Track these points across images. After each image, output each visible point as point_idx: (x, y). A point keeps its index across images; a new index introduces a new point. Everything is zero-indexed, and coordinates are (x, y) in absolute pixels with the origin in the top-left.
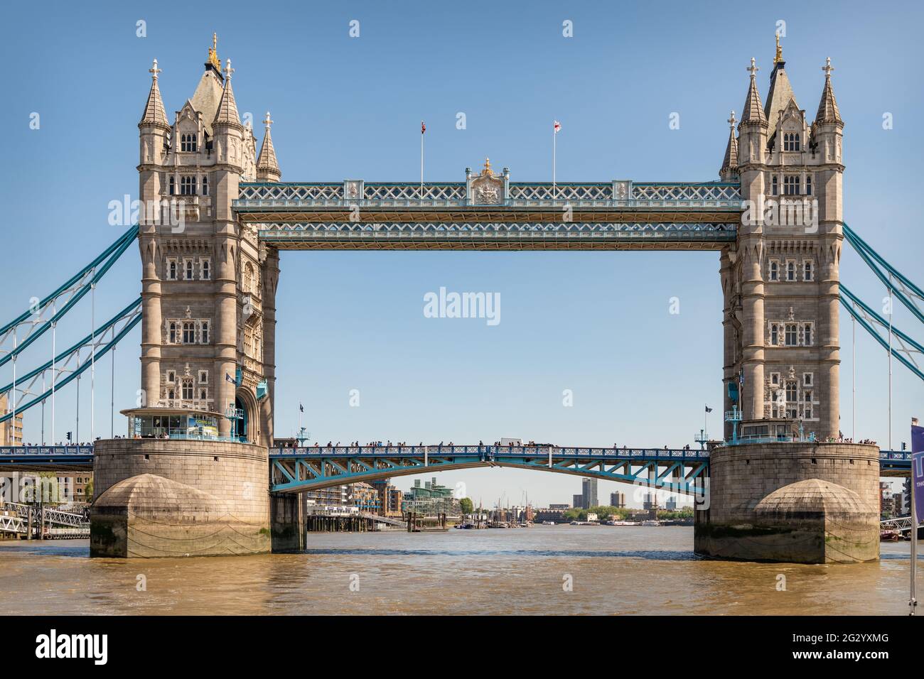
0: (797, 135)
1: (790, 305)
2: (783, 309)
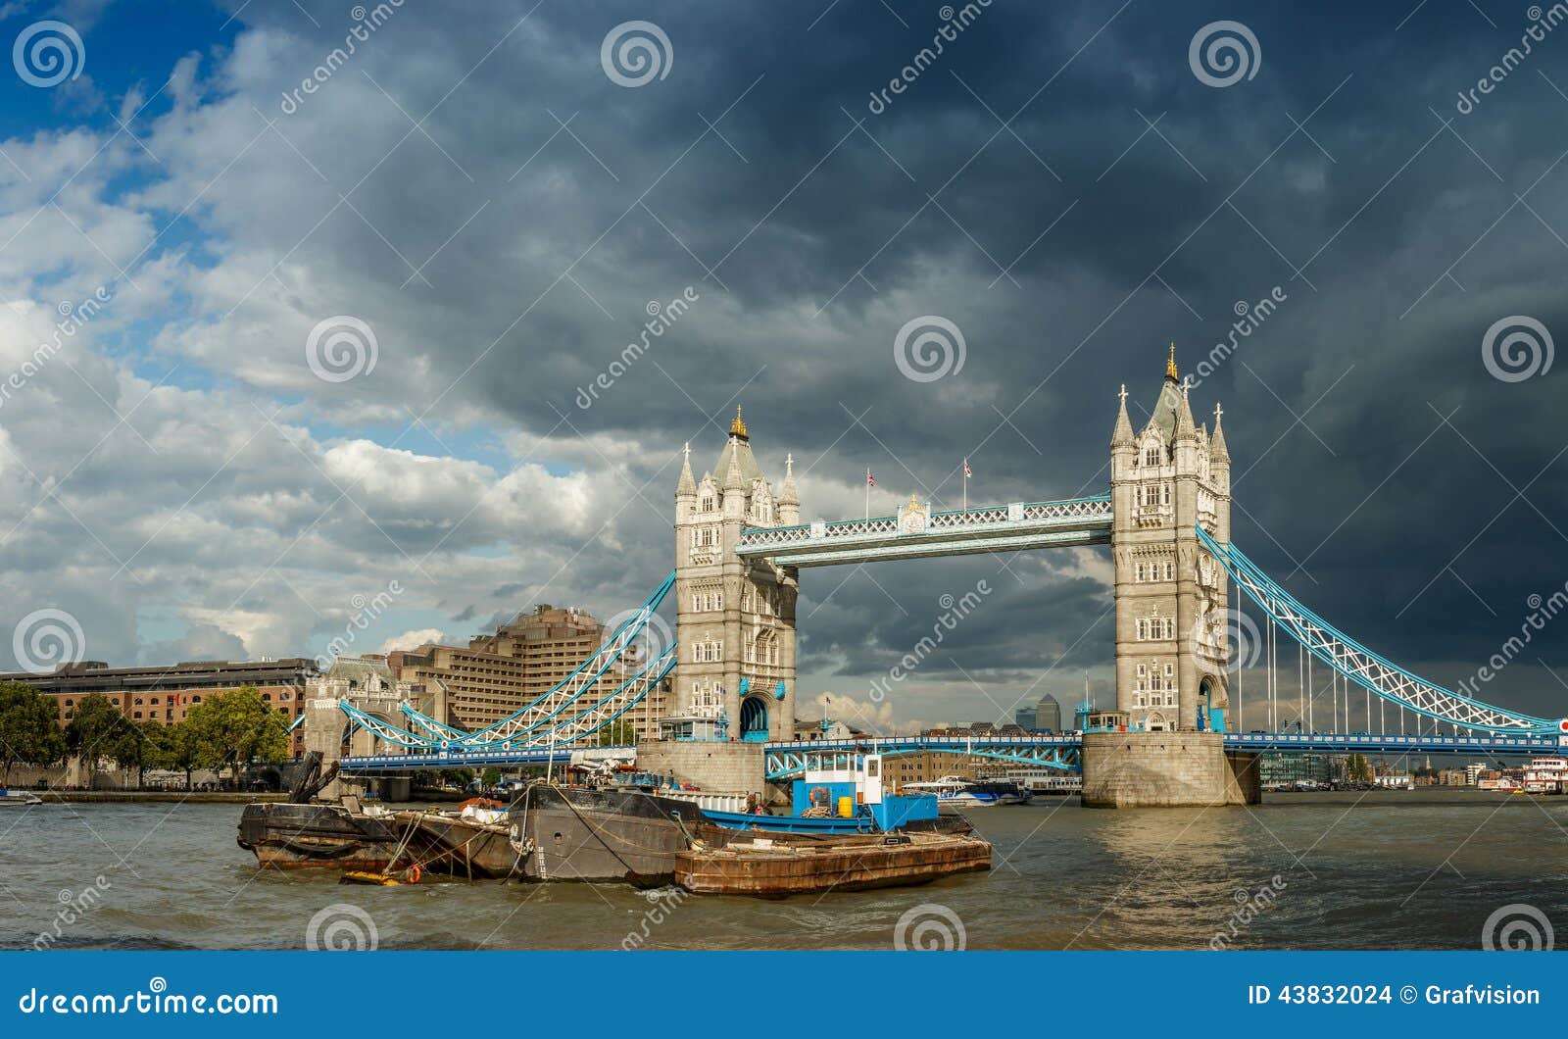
0: (1158, 451)
1: (1154, 603)
2: (1148, 607)
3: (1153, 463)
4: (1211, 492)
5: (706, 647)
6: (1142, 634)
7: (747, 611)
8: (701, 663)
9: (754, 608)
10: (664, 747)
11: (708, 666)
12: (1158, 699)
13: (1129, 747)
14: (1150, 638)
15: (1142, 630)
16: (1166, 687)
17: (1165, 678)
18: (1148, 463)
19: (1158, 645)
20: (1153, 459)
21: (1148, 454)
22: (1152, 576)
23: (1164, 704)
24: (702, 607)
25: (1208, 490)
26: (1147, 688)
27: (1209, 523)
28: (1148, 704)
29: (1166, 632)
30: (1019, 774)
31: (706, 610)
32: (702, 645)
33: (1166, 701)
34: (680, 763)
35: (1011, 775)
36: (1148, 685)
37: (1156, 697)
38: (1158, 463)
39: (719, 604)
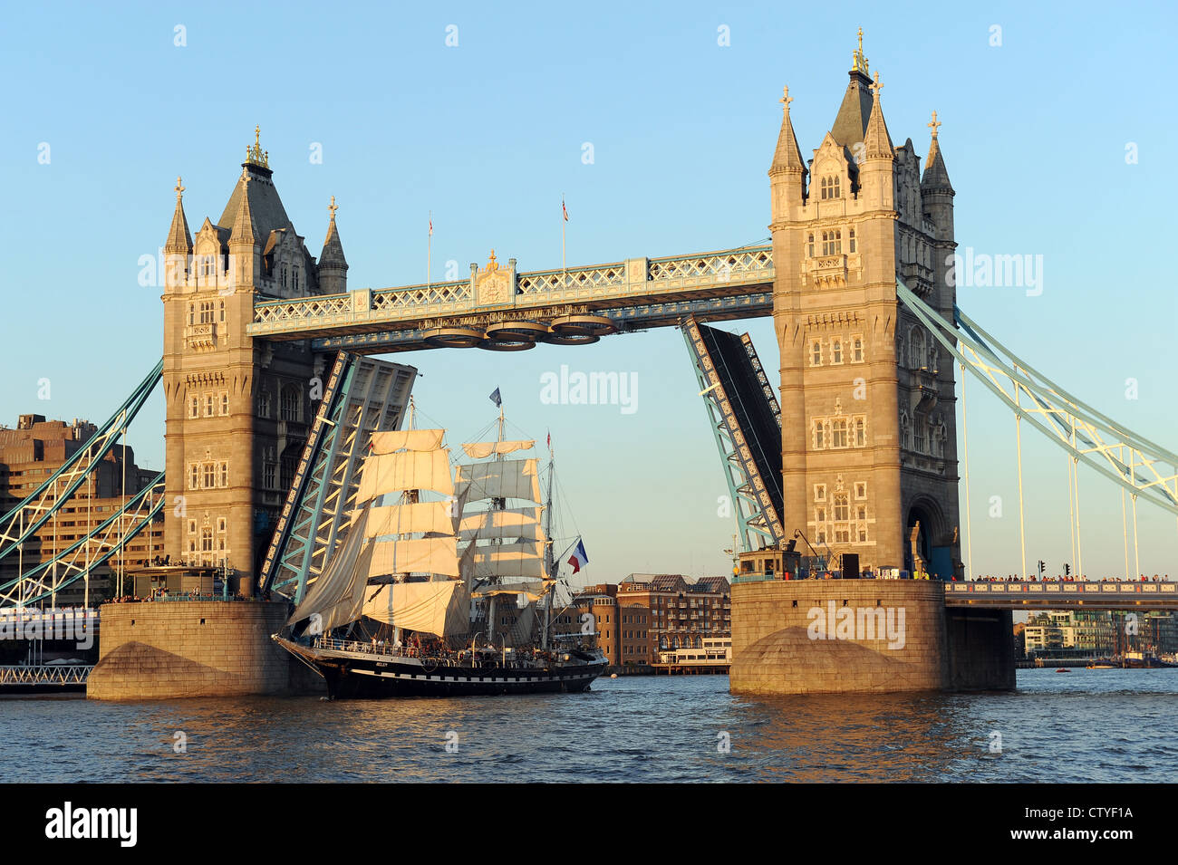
1: (836, 395)
3: (831, 196)
4: (924, 235)
5: (206, 469)
6: (820, 440)
7: (268, 416)
8: (200, 490)
9: (279, 413)
10: (136, 611)
11: (210, 494)
12: (846, 534)
13: (795, 603)
14: (831, 446)
15: (820, 435)
16: (857, 515)
17: (854, 502)
18: (824, 197)
19: (844, 455)
20: (831, 190)
21: (823, 182)
22: (832, 357)
23: (854, 540)
24: (201, 412)
25: (919, 233)
26: (829, 518)
27: (920, 279)
28: (830, 540)
29: (855, 436)
30: (718, 644)
31: (206, 415)
32: (199, 465)
33: (857, 537)
34: (160, 633)
35: (707, 644)
36: (829, 513)
37: (842, 530)
38: (837, 196)
39: (225, 407)
